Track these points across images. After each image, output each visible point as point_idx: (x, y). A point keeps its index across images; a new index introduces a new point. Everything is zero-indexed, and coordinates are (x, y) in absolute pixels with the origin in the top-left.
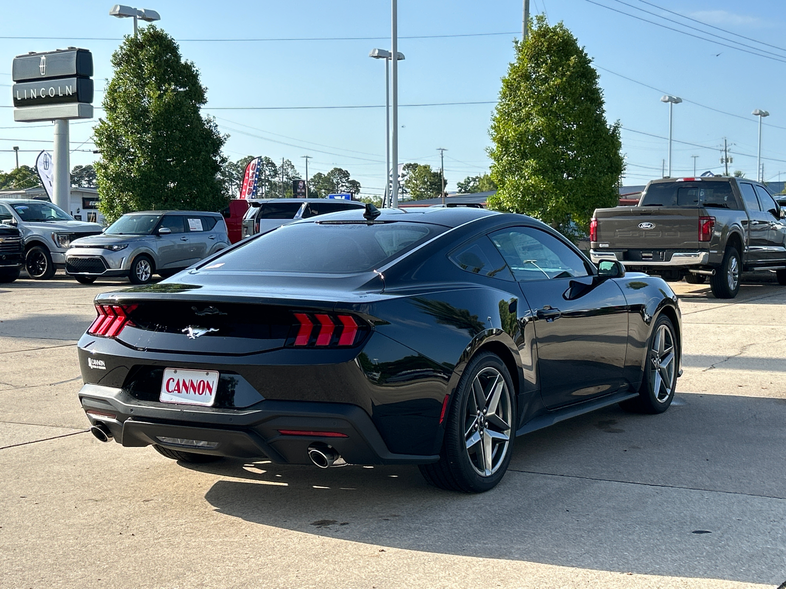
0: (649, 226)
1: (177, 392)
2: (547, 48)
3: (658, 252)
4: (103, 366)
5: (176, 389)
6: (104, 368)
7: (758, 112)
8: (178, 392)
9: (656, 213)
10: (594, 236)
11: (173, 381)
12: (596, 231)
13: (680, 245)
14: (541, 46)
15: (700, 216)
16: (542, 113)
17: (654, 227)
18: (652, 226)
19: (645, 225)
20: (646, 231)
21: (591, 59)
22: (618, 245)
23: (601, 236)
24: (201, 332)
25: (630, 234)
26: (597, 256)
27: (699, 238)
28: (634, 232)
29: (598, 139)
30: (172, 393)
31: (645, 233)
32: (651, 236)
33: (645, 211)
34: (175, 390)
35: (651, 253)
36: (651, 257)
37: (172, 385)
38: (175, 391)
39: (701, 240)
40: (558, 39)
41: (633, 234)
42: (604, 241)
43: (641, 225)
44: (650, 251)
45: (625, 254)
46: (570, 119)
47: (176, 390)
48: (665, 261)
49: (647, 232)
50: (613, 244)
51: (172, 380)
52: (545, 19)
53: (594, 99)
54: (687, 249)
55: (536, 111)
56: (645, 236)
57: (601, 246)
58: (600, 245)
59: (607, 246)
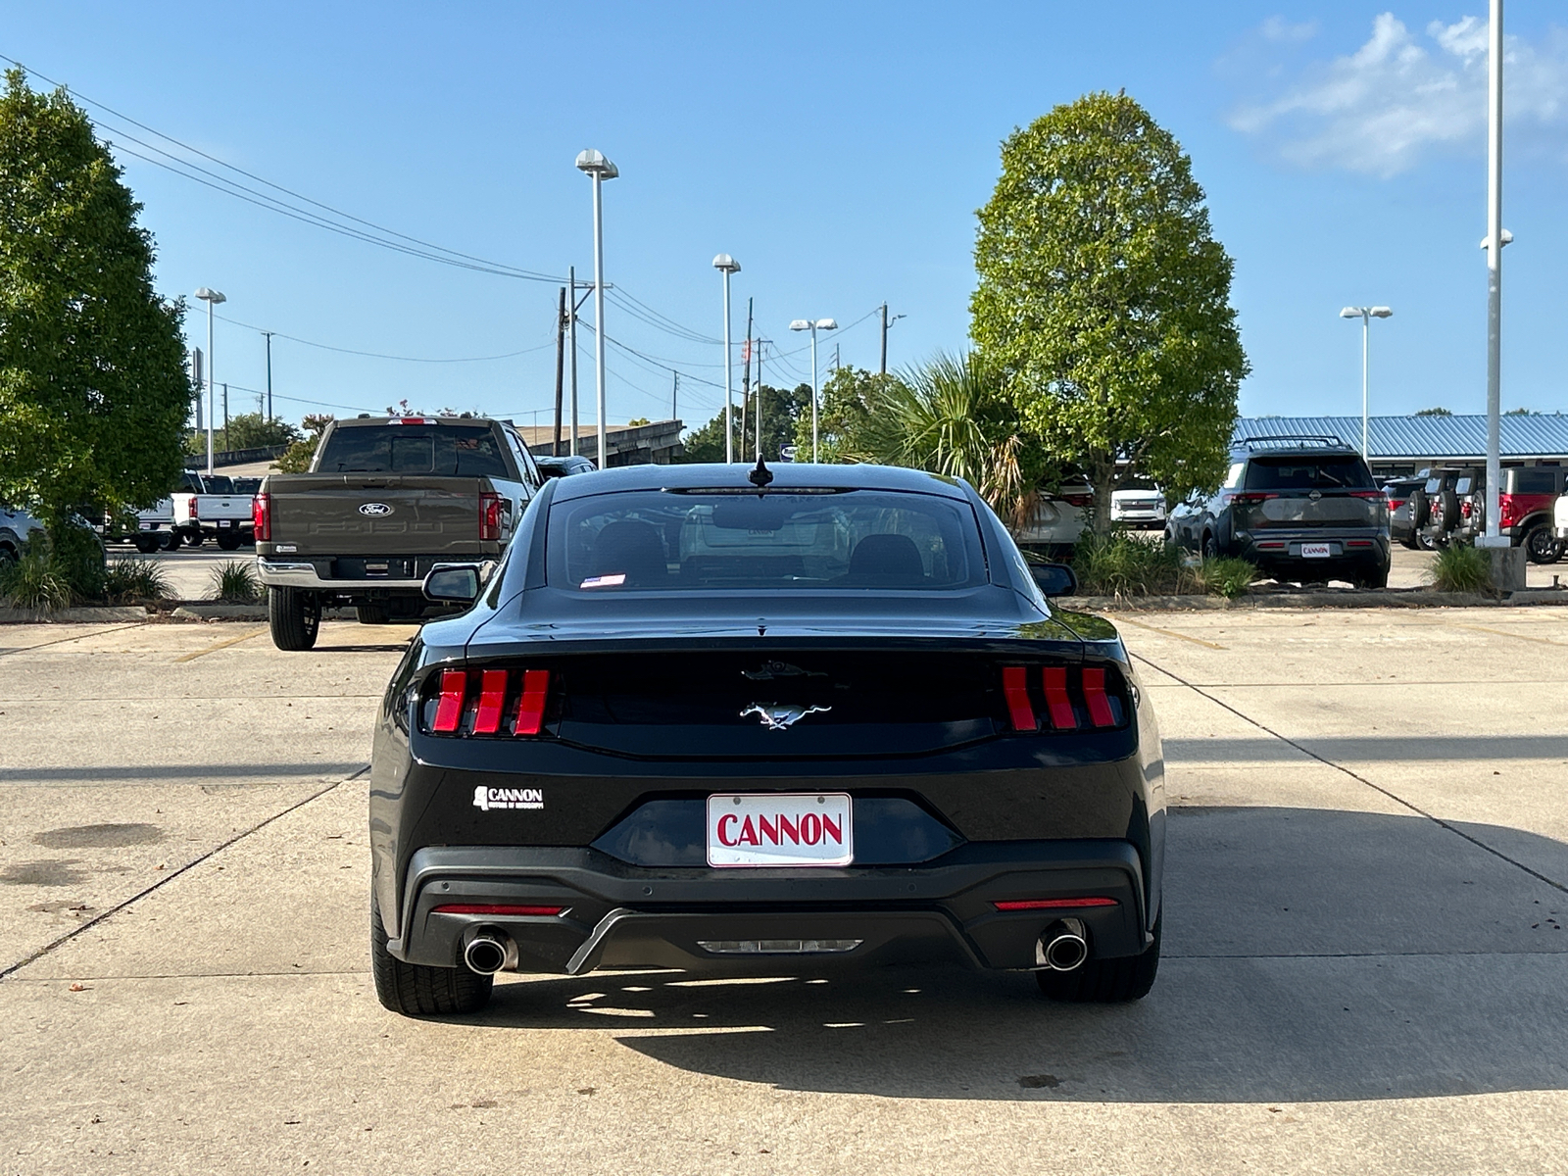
0: (381, 511)
1: (749, 842)
2: (37, 139)
3: (398, 562)
4: (537, 801)
5: (745, 836)
6: (541, 805)
7: (206, 293)
8: (752, 844)
9: (395, 485)
10: (265, 529)
11: (735, 820)
12: (269, 520)
13: (442, 548)
14: (22, 133)
15: (482, 491)
16: (31, 274)
17: (392, 512)
18: (386, 510)
19: (371, 509)
20: (375, 519)
21: (119, 168)
22: (315, 549)
23: (279, 532)
24: (792, 717)
25: (342, 527)
26: (275, 569)
27: (481, 534)
28: (350, 523)
29: (151, 334)
30: (736, 846)
31: (374, 526)
32: (387, 530)
33: (373, 481)
34: (741, 839)
35: (385, 563)
36: (385, 571)
37: (734, 831)
38: (742, 842)
39: (486, 537)
40: (60, 122)
41: (348, 527)
42: (284, 541)
43: (365, 508)
44: (383, 560)
45: (334, 564)
46: (95, 288)
47: (745, 840)
48: (417, 579)
49: (377, 524)
50: (307, 547)
51: (731, 819)
52: (24, 78)
53: (136, 251)
54: (456, 555)
55: (19, 268)
56: (374, 531)
57: (279, 549)
58: (278, 547)
59: (293, 549)
